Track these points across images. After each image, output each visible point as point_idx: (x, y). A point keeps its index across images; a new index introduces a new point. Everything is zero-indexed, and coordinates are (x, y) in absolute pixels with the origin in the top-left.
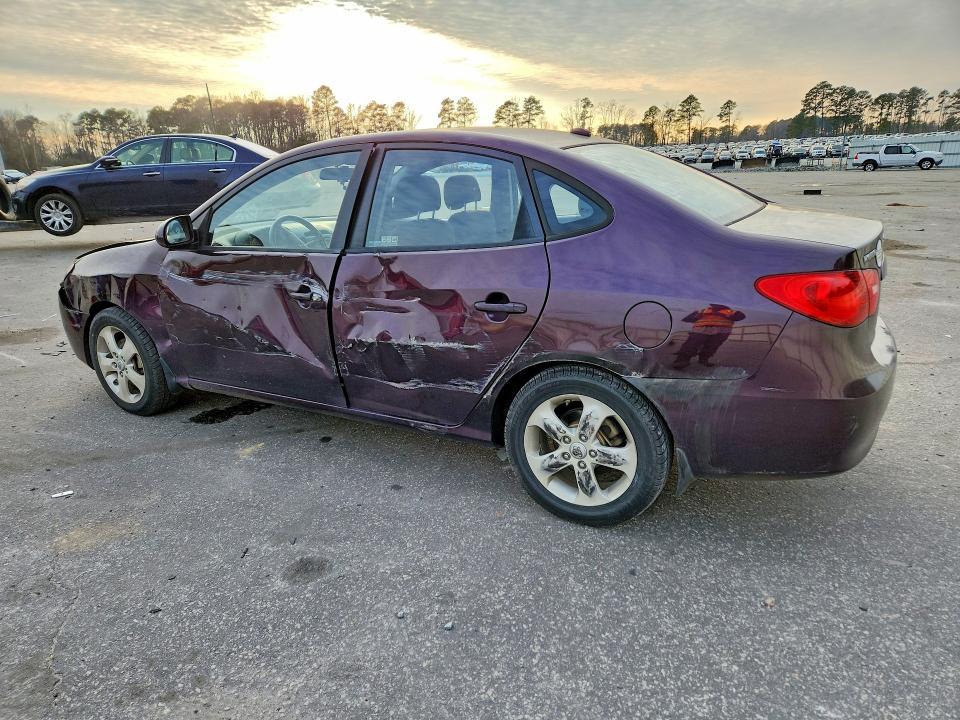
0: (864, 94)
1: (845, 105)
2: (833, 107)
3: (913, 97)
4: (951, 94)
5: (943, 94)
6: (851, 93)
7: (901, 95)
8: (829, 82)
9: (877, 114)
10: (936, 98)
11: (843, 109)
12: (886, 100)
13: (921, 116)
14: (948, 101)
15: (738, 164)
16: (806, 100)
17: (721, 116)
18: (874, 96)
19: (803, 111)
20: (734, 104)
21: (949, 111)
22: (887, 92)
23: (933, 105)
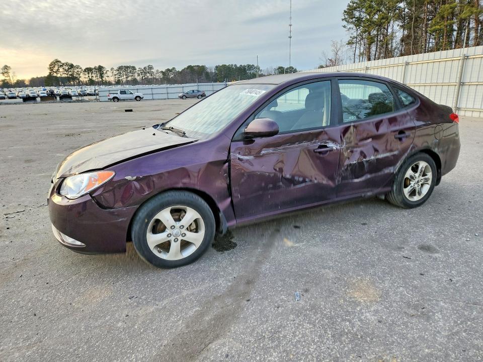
0: (78, 67)
1: (70, 71)
2: (65, 72)
3: (100, 69)
4: (115, 69)
5: (112, 69)
6: (72, 66)
7: (95, 68)
8: (59, 60)
9: (87, 76)
10: (110, 71)
11: (70, 73)
12: (89, 70)
13: (105, 78)
14: (115, 72)
15: (38, 99)
16: (50, 68)
17: (3, 73)
18: (84, 68)
19: (50, 73)
20: (9, 67)
21: (116, 76)
22: (88, 67)
23: (109, 74)
